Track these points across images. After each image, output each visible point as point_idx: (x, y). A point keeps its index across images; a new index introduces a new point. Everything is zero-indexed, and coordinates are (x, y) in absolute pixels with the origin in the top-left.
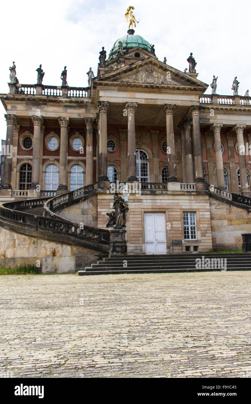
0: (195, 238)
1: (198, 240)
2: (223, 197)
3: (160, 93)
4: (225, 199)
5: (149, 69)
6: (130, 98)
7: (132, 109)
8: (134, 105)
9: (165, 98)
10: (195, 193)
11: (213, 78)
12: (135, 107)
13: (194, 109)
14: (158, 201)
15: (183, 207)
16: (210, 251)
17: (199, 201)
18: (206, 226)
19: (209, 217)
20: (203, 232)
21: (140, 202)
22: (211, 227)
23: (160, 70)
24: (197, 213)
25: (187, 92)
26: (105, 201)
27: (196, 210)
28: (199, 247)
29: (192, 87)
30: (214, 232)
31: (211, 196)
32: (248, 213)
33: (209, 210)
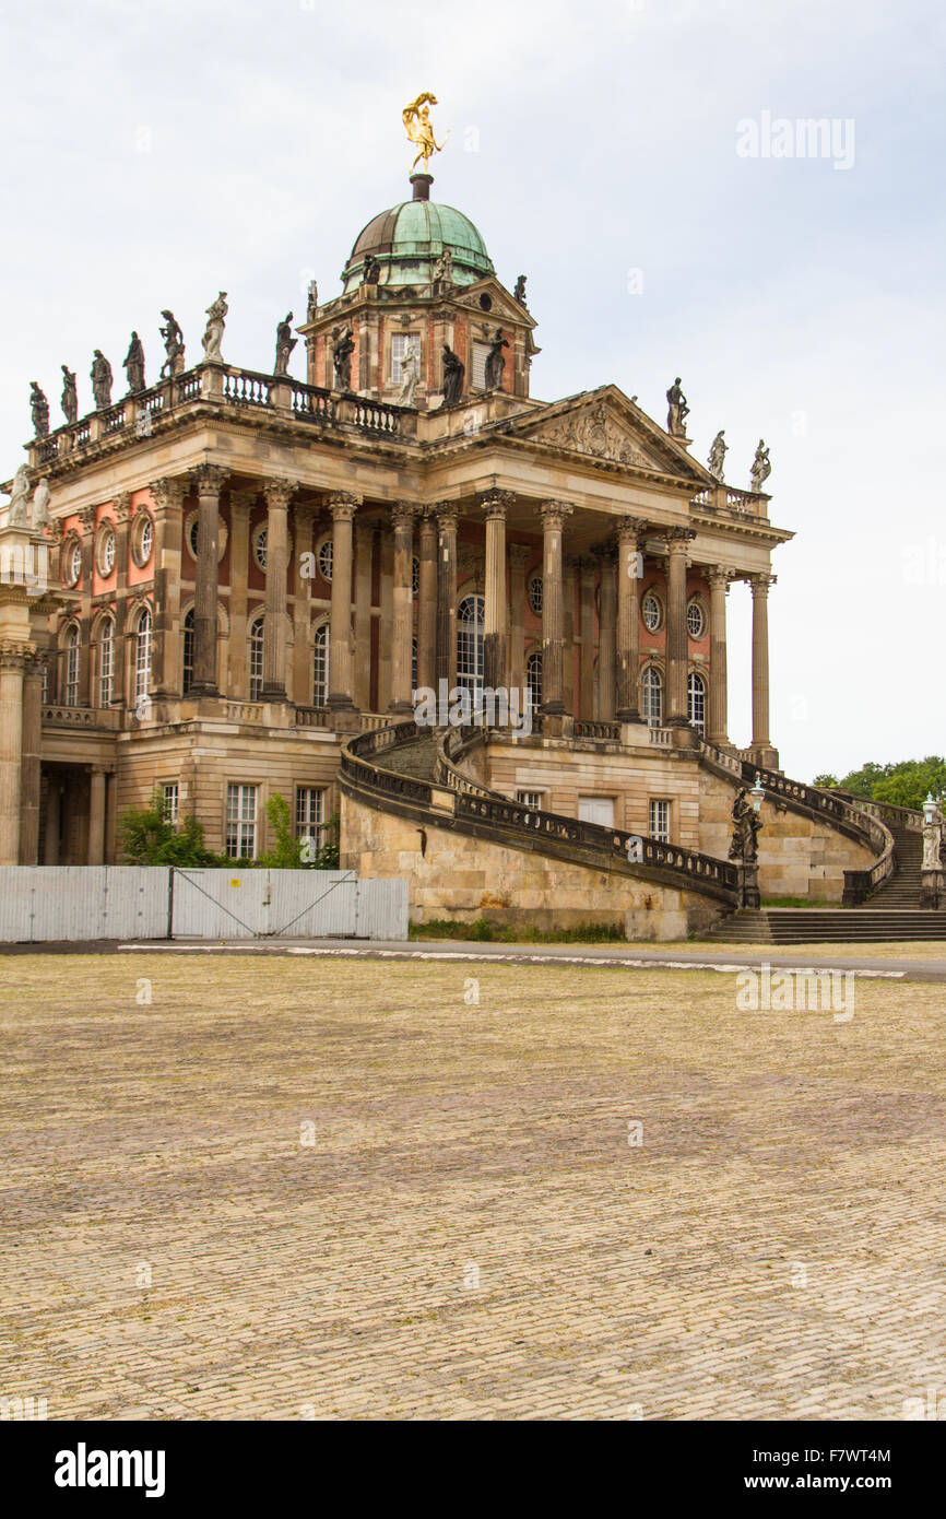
2: (722, 768)
3: (617, 483)
4: (727, 773)
5: (602, 414)
6: (558, 488)
7: (559, 520)
8: (565, 510)
9: (626, 499)
10: (676, 756)
12: (567, 513)
13: (676, 536)
14: (607, 770)
15: (653, 789)
17: (681, 775)
19: (696, 814)
21: (574, 770)
23: (622, 422)
24: (676, 803)
27: (672, 797)
29: (687, 482)
31: (703, 763)
32: (776, 813)
33: (697, 798)
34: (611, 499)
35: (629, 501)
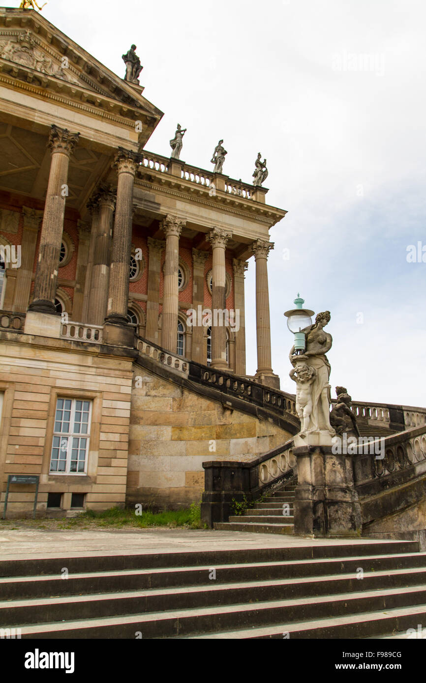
0: (82, 470)
1: (87, 476)
2: (167, 368)
3: (44, 98)
4: (171, 373)
9: (56, 114)
10: (97, 350)
11: (177, 129)
13: (123, 156)
15: (59, 383)
16: (117, 508)
17: (106, 371)
18: (117, 437)
19: (127, 414)
20: (106, 454)
22: (130, 442)
23: (53, 50)
24: (97, 401)
25: (111, 115)
27: (94, 394)
28: (89, 497)
29: (125, 108)
30: (134, 457)
31: (139, 361)
32: (223, 413)
33: (129, 398)
35: (59, 115)
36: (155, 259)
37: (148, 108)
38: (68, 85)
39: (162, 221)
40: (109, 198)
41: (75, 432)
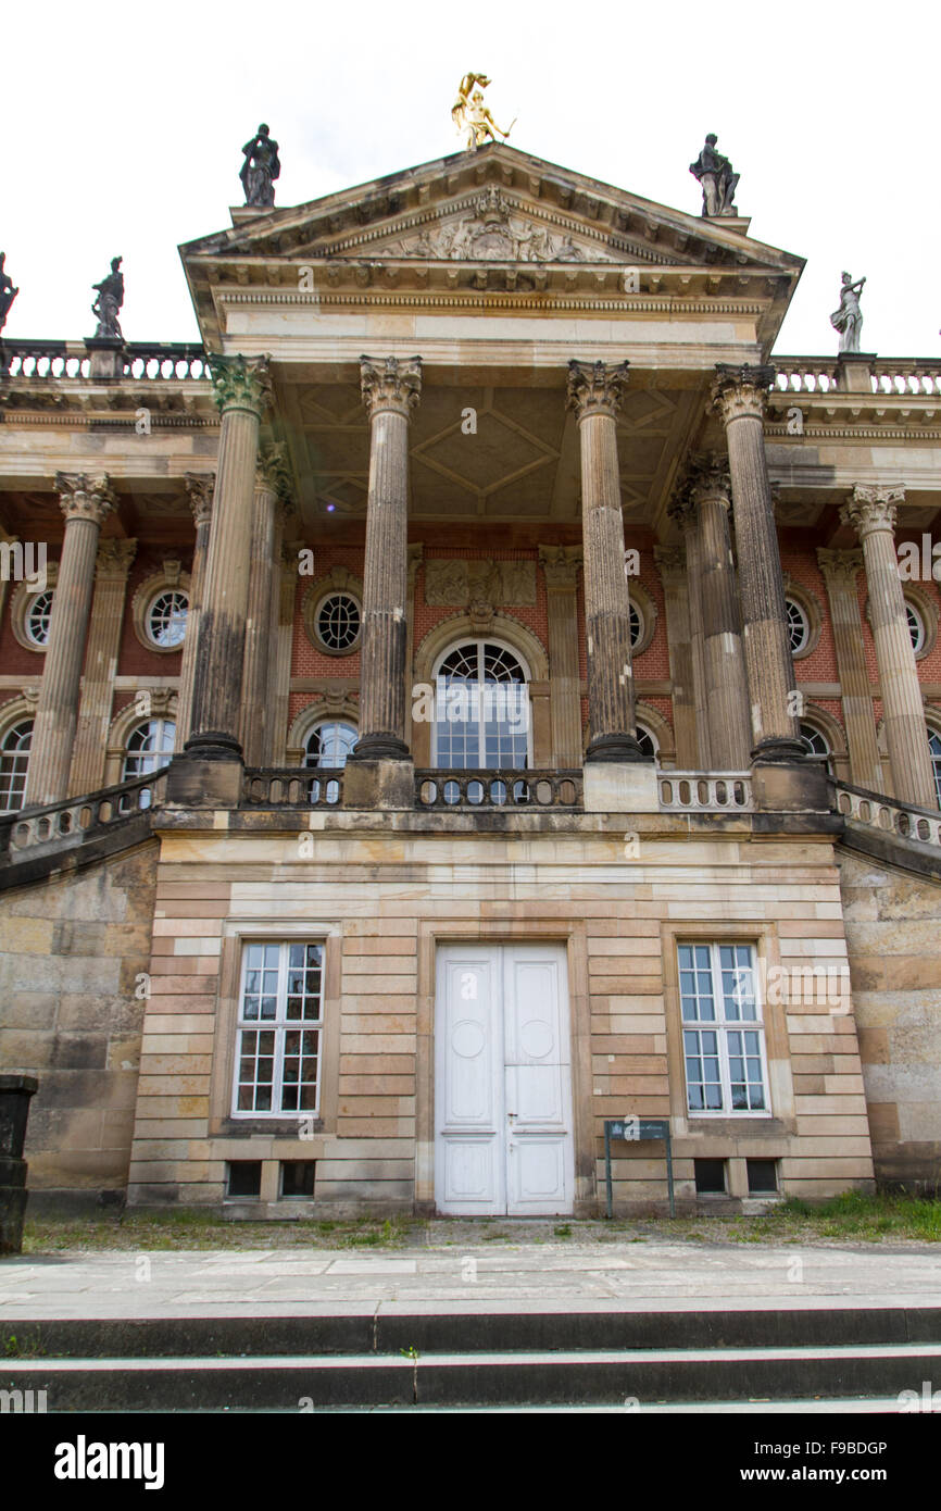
0: (759, 1106)
1: (774, 1120)
2: (922, 849)
3: (545, 311)
4: (932, 859)
5: (488, 202)
6: (384, 339)
7: (389, 393)
8: (403, 374)
9: (573, 337)
10: (745, 827)
11: (843, 286)
12: (410, 378)
13: (730, 383)
14: (521, 874)
15: (676, 911)
16: (857, 1192)
17: (774, 873)
18: (829, 1025)
20: (807, 1065)
21: (411, 880)
22: (861, 1035)
23: (548, 209)
24: (766, 943)
25: (689, 302)
26: (200, 875)
27: (755, 929)
28: (787, 1169)
29: (716, 275)
30: (876, 1069)
31: (845, 840)
33: (840, 928)
34: (527, 342)
35: (579, 339)
36: (843, 595)
37: (766, 261)
38: (588, 269)
39: (844, 504)
40: (712, 482)
41: (728, 1018)
